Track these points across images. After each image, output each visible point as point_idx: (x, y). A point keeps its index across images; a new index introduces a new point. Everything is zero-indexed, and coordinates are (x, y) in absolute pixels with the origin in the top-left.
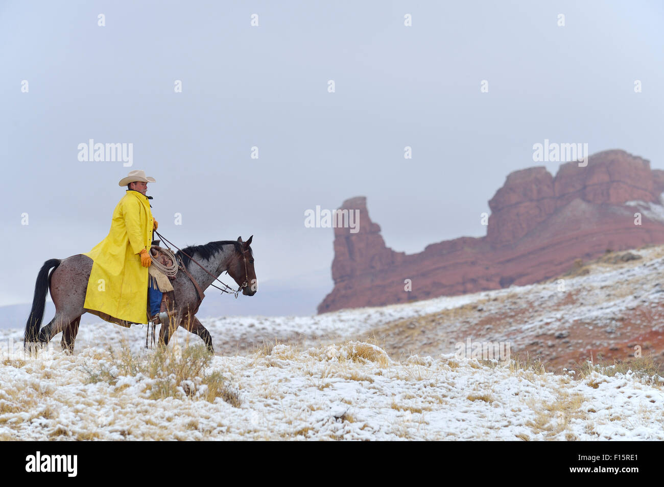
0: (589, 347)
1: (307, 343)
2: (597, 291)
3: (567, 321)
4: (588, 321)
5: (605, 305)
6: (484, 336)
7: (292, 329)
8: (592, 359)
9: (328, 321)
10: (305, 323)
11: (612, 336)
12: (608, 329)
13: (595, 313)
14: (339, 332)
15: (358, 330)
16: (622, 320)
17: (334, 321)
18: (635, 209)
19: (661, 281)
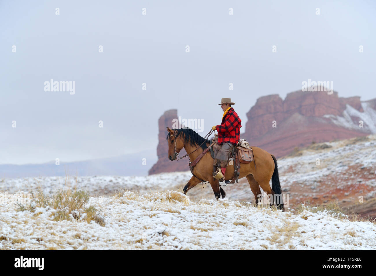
0: (301, 197)
1: (142, 191)
2: (307, 165)
3: (289, 182)
4: (301, 182)
5: (311, 173)
6: (242, 189)
7: (133, 183)
8: (304, 203)
9: (154, 179)
10: (141, 180)
11: (314, 191)
12: (312, 187)
13: (305, 178)
14: (160, 186)
15: (171, 185)
16: (320, 182)
17: (158, 179)
18: (329, 120)
19: (342, 160)
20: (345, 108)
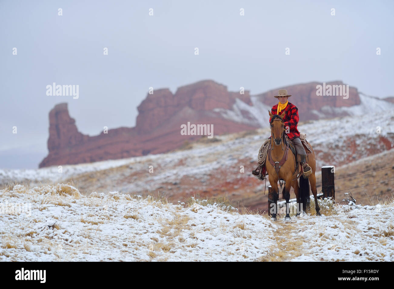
0: (191, 190)
1: (32, 185)
2: (197, 159)
3: (179, 175)
4: (191, 175)
5: (201, 166)
6: (133, 183)
8: (194, 196)
9: (45, 173)
10: (31, 173)
11: (204, 184)
12: (202, 180)
13: (195, 171)
14: (51, 179)
15: (61, 178)
16: (210, 175)
17: (48, 173)
18: (218, 114)
19: (232, 154)
20: (234, 102)
